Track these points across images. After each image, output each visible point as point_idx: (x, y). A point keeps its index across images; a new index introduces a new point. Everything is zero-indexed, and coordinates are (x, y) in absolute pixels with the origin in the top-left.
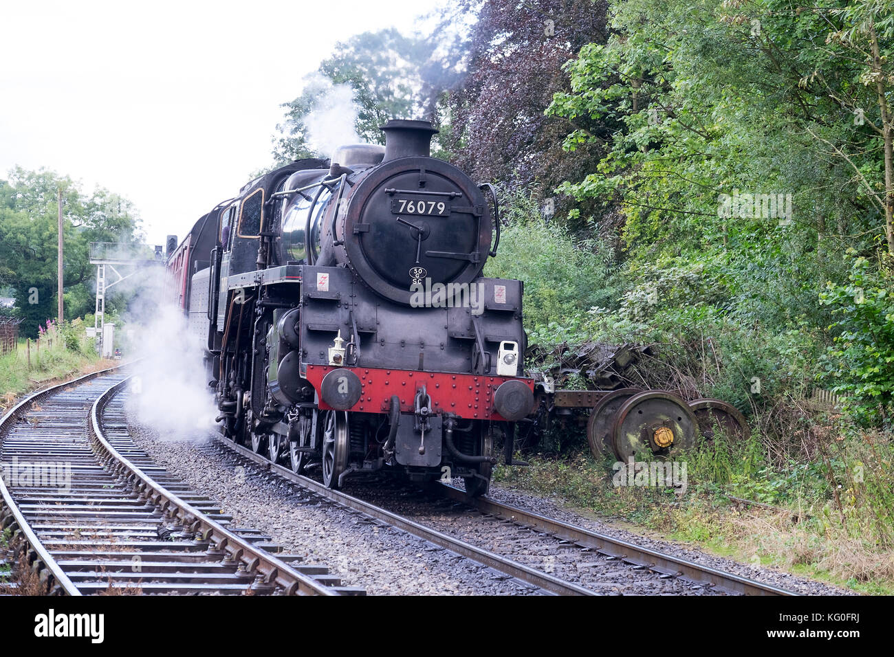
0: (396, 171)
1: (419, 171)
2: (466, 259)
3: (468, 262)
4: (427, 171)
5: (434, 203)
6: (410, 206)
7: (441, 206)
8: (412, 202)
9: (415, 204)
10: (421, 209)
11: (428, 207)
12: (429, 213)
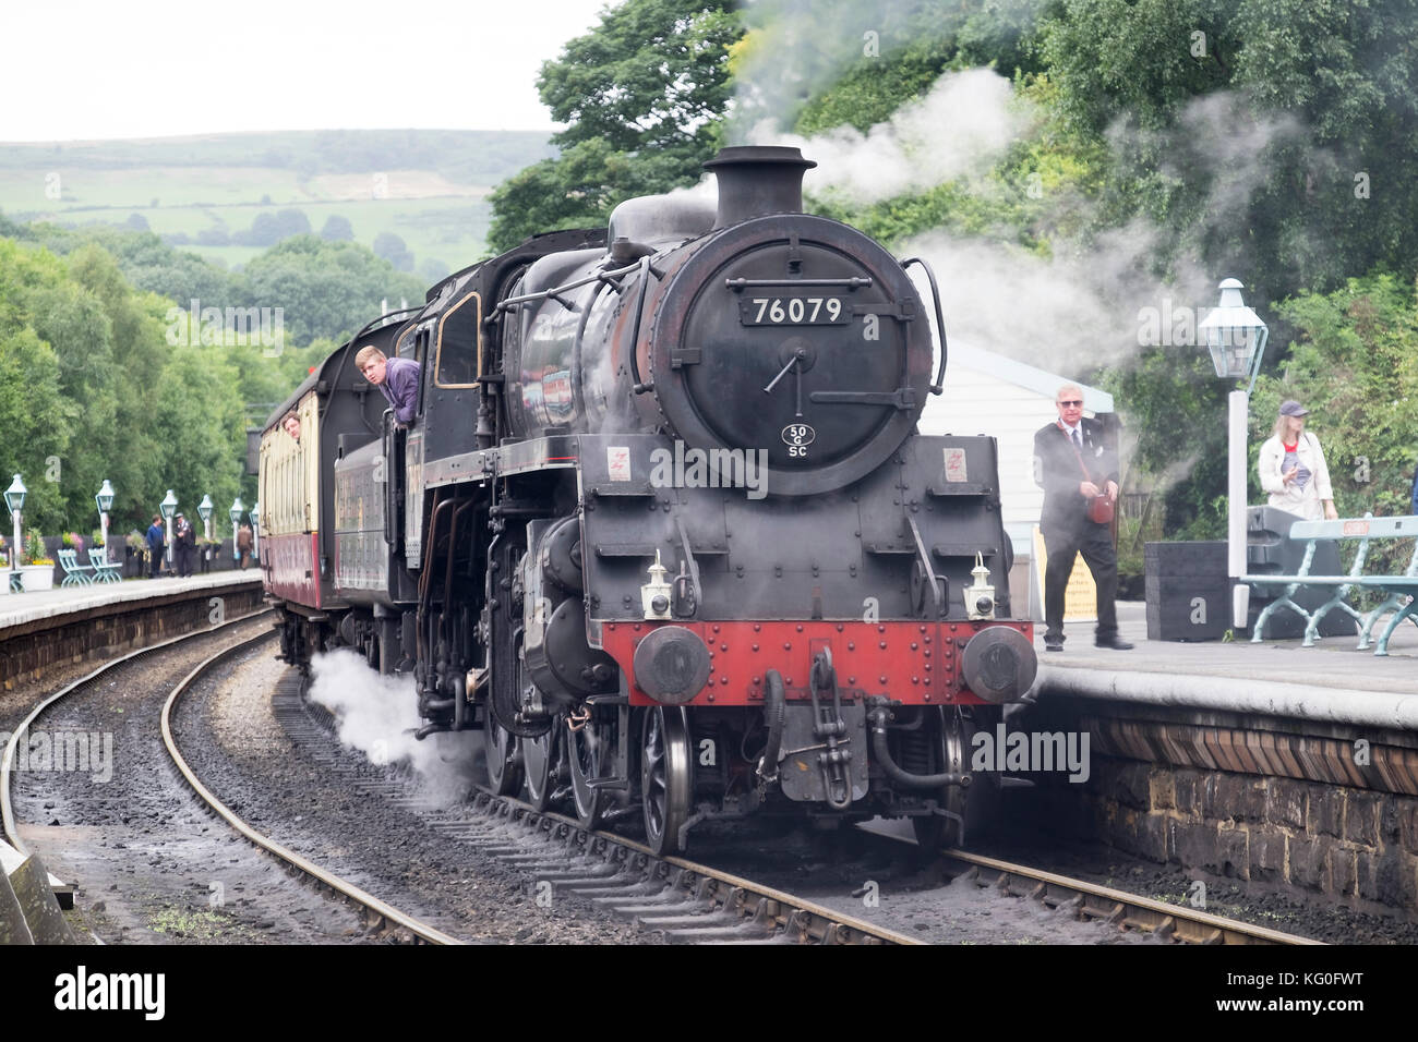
0: (743, 243)
1: (787, 241)
2: (887, 402)
3: (892, 408)
4: (802, 241)
5: (819, 302)
6: (774, 309)
7: (834, 305)
8: (778, 302)
9: (784, 306)
10: (797, 314)
11: (809, 309)
12: (813, 319)
